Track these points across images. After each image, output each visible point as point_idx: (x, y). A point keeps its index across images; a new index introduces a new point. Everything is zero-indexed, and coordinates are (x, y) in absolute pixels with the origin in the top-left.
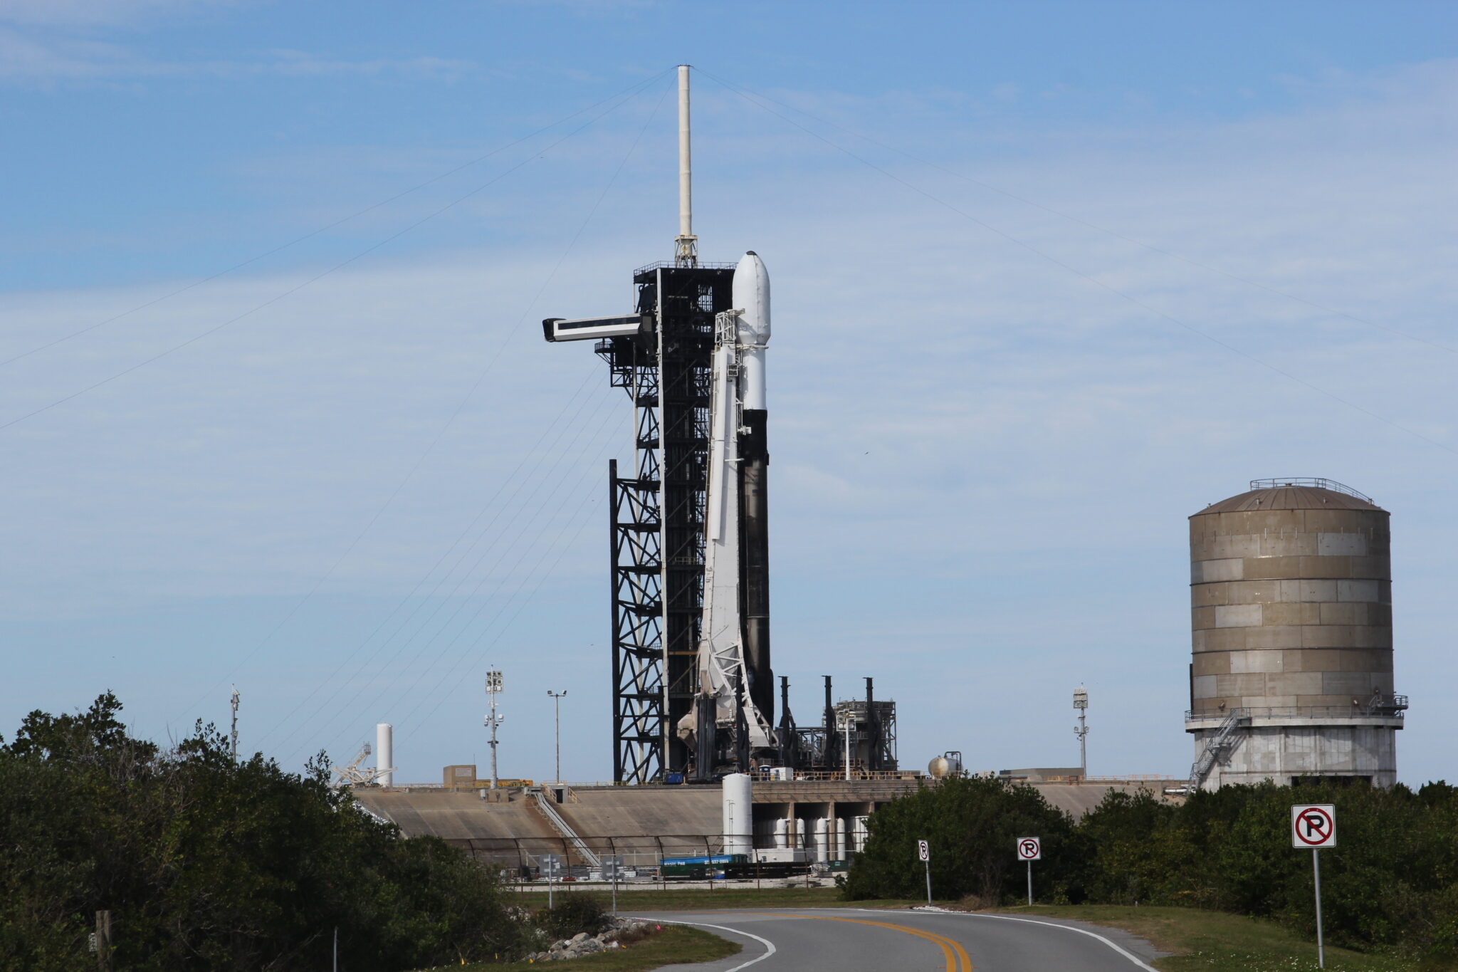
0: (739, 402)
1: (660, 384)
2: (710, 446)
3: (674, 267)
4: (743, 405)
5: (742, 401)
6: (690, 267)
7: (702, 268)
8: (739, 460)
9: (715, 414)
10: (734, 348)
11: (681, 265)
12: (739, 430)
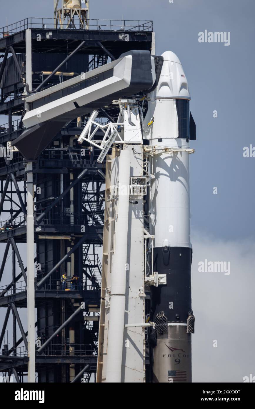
0: (149, 236)
1: (31, 208)
2: (104, 303)
3: (54, 27)
4: (154, 240)
5: (153, 233)
6: (78, 27)
7: (95, 28)
8: (148, 324)
9: (112, 254)
10: (141, 151)
11: (64, 25)
12: (147, 279)
